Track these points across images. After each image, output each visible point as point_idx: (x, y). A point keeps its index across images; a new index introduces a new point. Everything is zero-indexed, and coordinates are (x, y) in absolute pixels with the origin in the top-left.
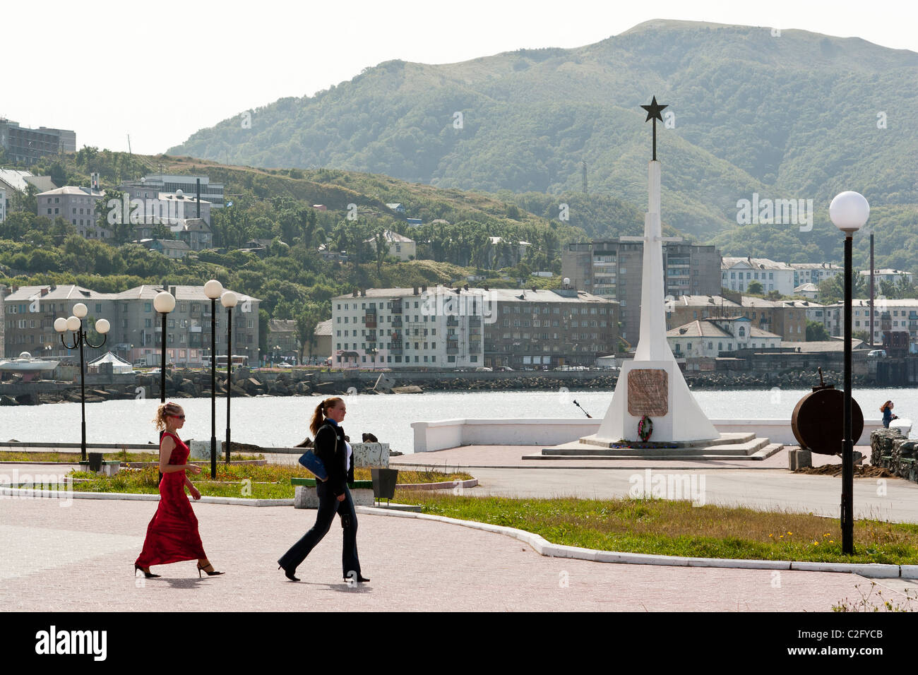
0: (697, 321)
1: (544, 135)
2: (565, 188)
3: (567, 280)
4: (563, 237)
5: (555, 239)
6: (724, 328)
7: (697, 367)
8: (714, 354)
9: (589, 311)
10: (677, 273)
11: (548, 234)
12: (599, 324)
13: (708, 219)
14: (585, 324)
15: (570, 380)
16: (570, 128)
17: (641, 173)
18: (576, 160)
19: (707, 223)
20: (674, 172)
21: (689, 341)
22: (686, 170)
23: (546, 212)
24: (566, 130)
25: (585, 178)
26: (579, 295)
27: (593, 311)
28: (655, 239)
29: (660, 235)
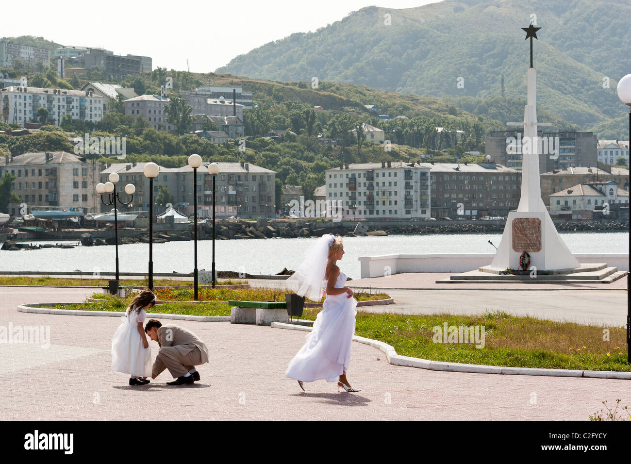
0: (580, 185)
1: (475, 56)
2: (490, 93)
3: (488, 157)
4: (487, 128)
5: (481, 129)
6: (599, 189)
7: (580, 217)
8: (592, 208)
9: (504, 178)
10: (566, 151)
11: (477, 125)
12: (511, 187)
13: (589, 114)
14: (501, 187)
15: (491, 226)
16: (493, 52)
17: (542, 82)
18: (497, 74)
19: (588, 117)
20: (565, 82)
21: (574, 199)
22: (574, 80)
23: (476, 110)
24: (490, 53)
25: (503, 87)
26: (497, 168)
27: (507, 178)
28: (532, 124)
29: (535, 121)
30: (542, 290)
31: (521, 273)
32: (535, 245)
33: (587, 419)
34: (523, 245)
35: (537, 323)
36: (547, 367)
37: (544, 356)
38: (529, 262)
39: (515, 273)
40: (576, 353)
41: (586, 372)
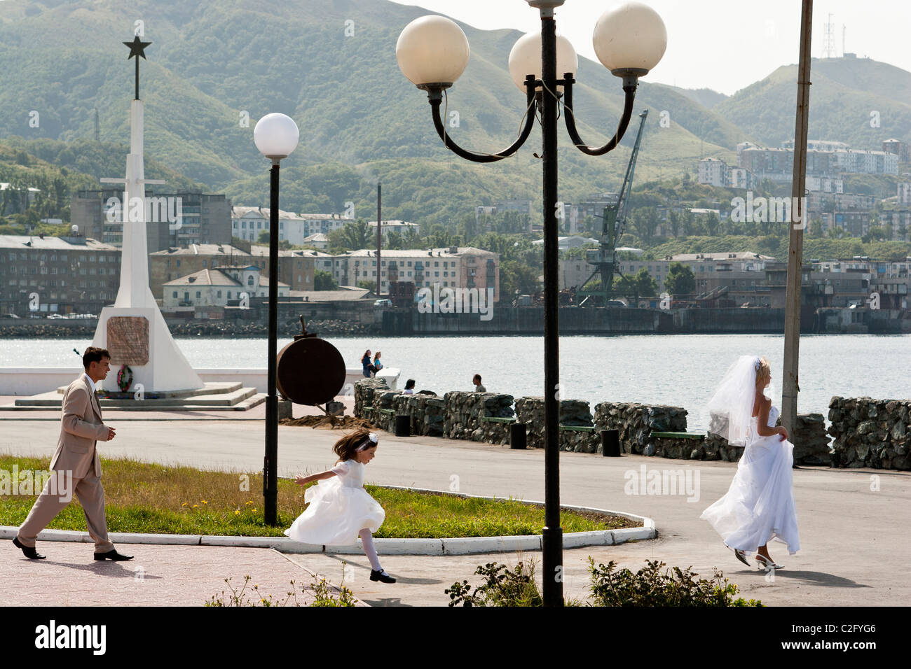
0: (207, 270)
1: (58, 81)
2: (77, 135)
3: (75, 227)
4: (74, 185)
5: (65, 187)
6: (233, 276)
7: (206, 316)
8: (223, 302)
9: (98, 259)
10: (187, 221)
11: (59, 180)
12: (108, 271)
13: (221, 169)
14: (93, 272)
15: (78, 328)
16: (83, 76)
17: (154, 122)
18: (88, 107)
19: (219, 173)
20: (188, 122)
21: (198, 289)
22: (199, 120)
23: (57, 159)
24: (79, 77)
25: (97, 126)
26: (87, 243)
27: (102, 259)
28: (137, 181)
29: (142, 177)
30: (148, 420)
31: (119, 396)
32: (139, 355)
33: (202, 604)
34: (122, 355)
35: (138, 468)
36: (149, 531)
37: (145, 515)
38: (131, 380)
39: (110, 395)
40: (192, 511)
41: (205, 538)
